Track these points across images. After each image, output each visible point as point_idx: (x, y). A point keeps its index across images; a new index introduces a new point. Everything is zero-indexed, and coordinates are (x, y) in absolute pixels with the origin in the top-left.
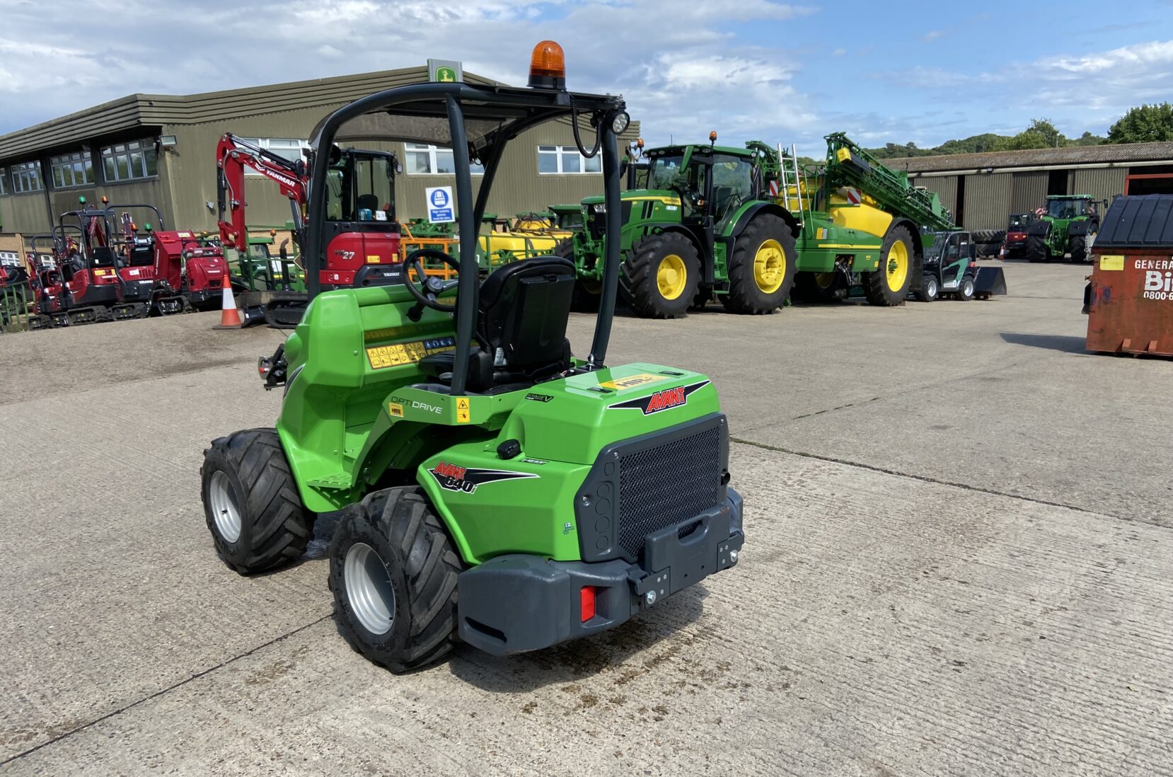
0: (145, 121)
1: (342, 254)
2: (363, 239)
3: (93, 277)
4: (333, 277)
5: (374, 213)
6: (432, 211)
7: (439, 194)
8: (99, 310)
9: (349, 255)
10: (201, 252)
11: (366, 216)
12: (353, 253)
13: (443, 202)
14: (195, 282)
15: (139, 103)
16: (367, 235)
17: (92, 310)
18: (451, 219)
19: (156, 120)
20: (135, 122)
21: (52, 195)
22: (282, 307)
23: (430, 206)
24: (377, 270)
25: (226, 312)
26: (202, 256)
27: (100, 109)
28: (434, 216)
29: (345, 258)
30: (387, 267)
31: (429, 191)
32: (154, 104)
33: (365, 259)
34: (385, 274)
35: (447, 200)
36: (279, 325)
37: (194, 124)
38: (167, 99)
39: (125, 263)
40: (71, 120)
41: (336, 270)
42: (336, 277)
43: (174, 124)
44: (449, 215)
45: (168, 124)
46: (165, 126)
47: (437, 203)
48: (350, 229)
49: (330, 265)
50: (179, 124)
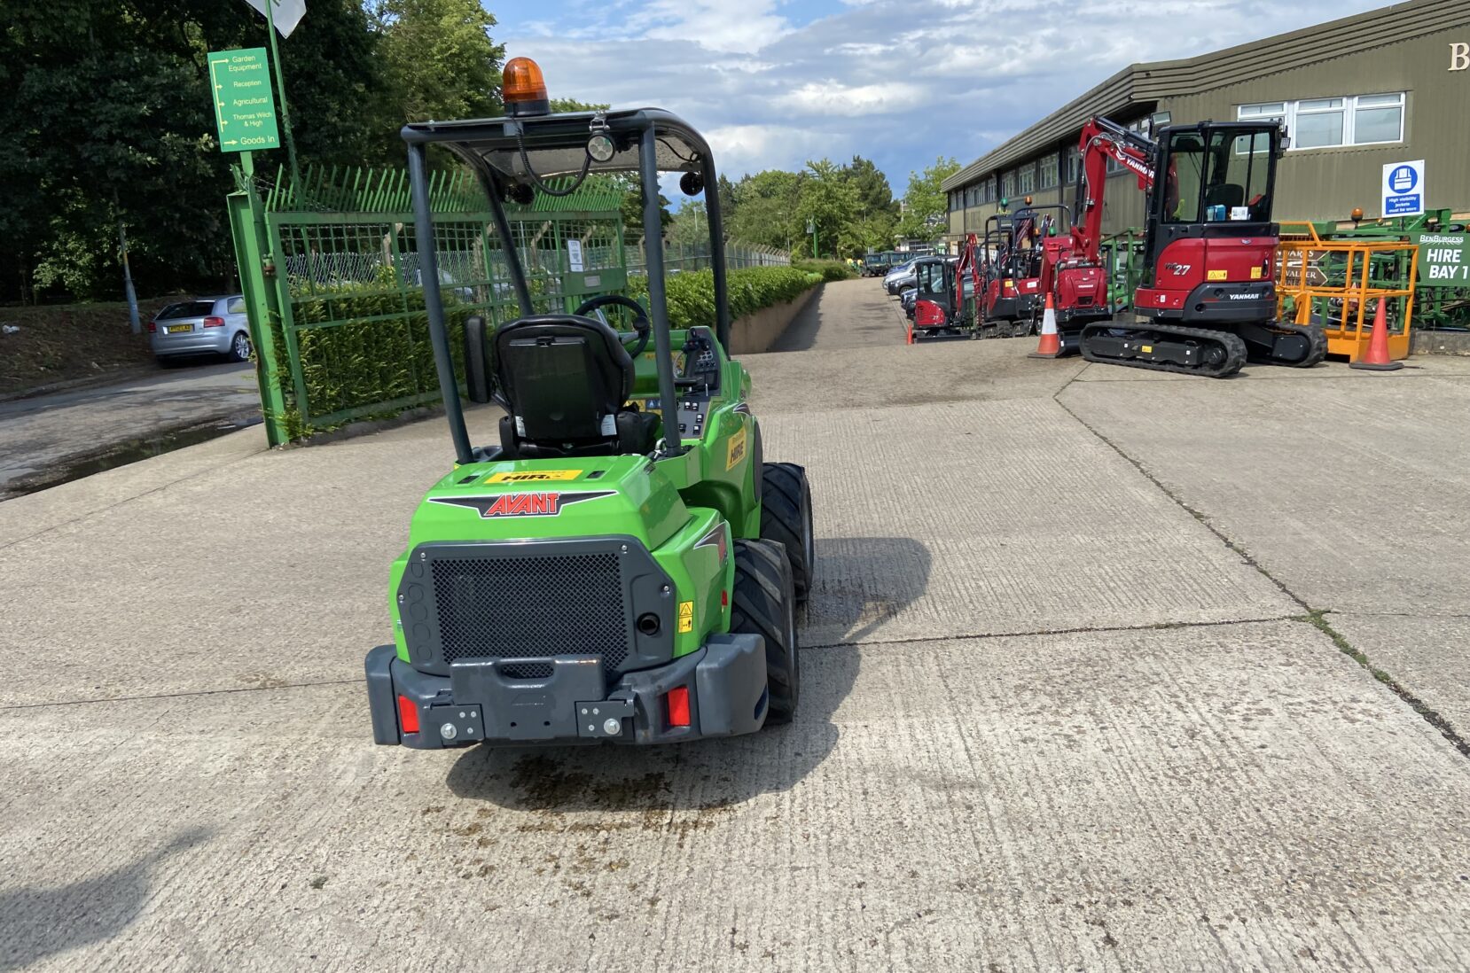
0: (1138, 97)
1: (1174, 269)
2: (1206, 248)
3: (1003, 290)
4: (1159, 298)
5: (1229, 211)
6: (1388, 199)
7: (1403, 173)
8: (1003, 325)
9: (1183, 270)
10: (1076, 262)
11: (1216, 215)
12: (1188, 267)
13: (1408, 185)
14: (1063, 299)
15: (1135, 76)
16: (1212, 242)
17: (995, 325)
18: (1418, 210)
19: (1152, 94)
20: (1127, 100)
21: (1065, 189)
22: (1102, 335)
23: (1387, 192)
24: (1221, 290)
25: (1044, 337)
26: (1077, 267)
27: (1103, 87)
28: (1390, 206)
29: (1176, 273)
30: (1237, 286)
31: (1388, 169)
32: (1152, 74)
33: (1205, 274)
34: (1232, 297)
35: (1414, 182)
36: (1093, 357)
37: (1198, 93)
38: (1171, 66)
39: (1025, 275)
40: (1081, 103)
41: (1163, 290)
42: (1163, 299)
43: (1172, 96)
44: (1415, 204)
45: (1166, 97)
46: (1162, 100)
47: (1397, 187)
48: (1188, 234)
49: (1159, 282)
50: (1179, 95)
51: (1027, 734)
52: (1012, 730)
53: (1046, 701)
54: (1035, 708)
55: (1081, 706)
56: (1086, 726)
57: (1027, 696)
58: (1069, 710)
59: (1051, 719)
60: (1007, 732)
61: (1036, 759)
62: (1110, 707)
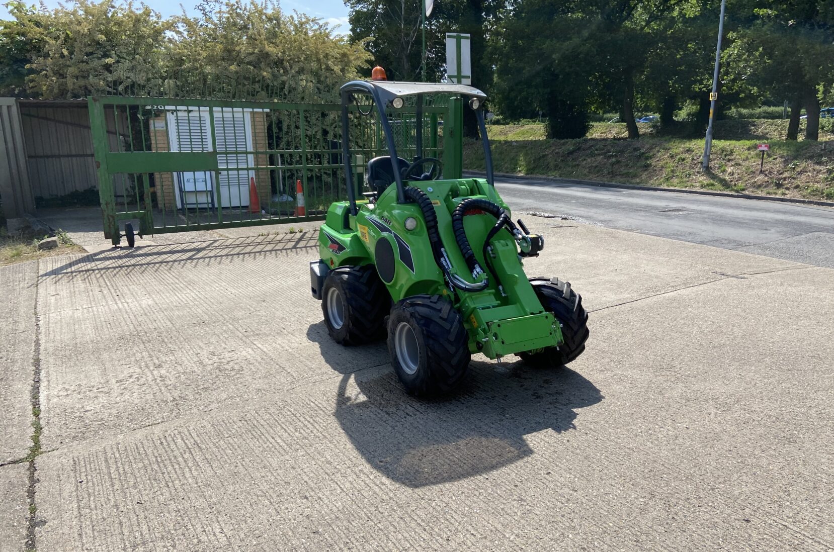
51: (233, 353)
52: (239, 353)
53: (226, 367)
54: (231, 363)
55: (209, 368)
56: (207, 360)
57: (236, 367)
58: (215, 365)
59: (223, 360)
60: (241, 352)
61: (226, 346)
62: (196, 369)
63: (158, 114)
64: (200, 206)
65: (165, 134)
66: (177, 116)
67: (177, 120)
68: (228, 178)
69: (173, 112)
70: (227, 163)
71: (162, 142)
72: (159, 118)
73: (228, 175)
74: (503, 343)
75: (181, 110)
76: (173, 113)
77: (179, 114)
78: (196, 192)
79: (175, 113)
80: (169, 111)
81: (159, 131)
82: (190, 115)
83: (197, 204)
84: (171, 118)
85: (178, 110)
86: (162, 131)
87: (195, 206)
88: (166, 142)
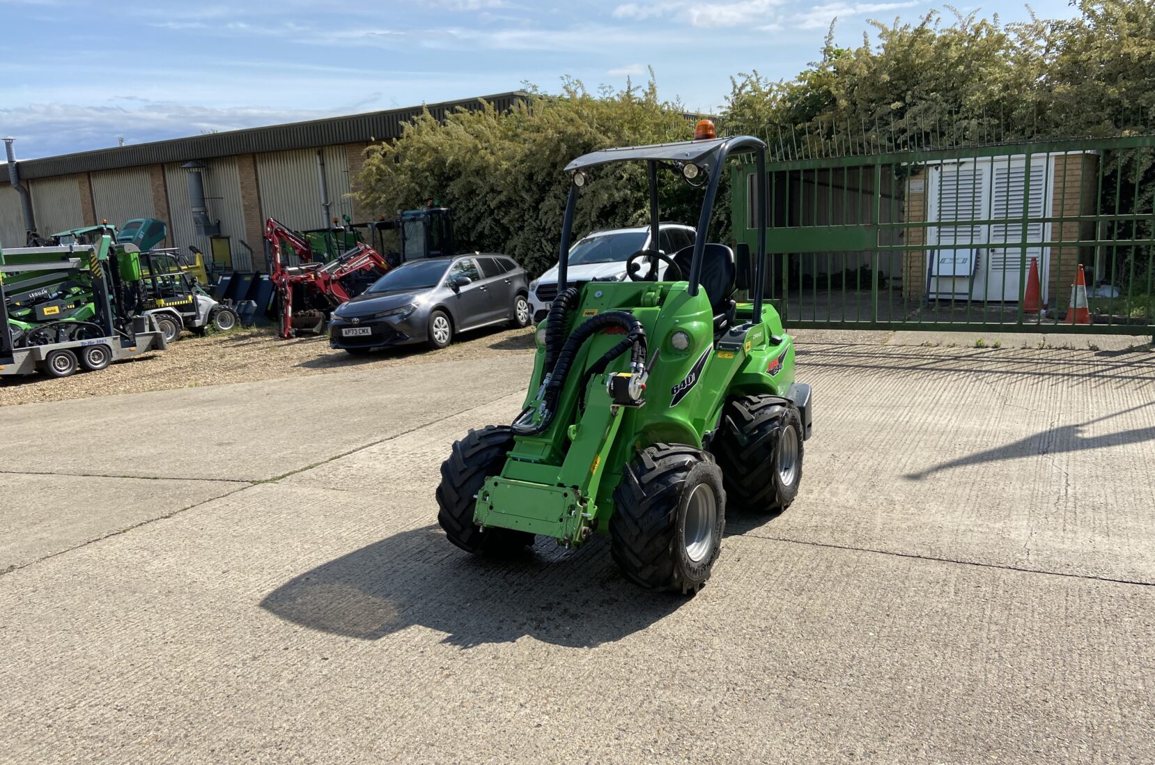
63: (916, 171)
64: (957, 297)
65: (922, 198)
66: (941, 172)
67: (941, 177)
68: (1005, 258)
69: (936, 166)
70: (1006, 235)
71: (917, 208)
72: (917, 176)
73: (1005, 253)
74: (491, 508)
75: (948, 164)
76: (937, 169)
77: (945, 169)
78: (954, 277)
79: (940, 168)
80: (932, 165)
81: (914, 195)
82: (960, 169)
83: (954, 293)
84: (934, 175)
85: (945, 164)
86: (919, 194)
87: (950, 297)
88: (922, 208)
